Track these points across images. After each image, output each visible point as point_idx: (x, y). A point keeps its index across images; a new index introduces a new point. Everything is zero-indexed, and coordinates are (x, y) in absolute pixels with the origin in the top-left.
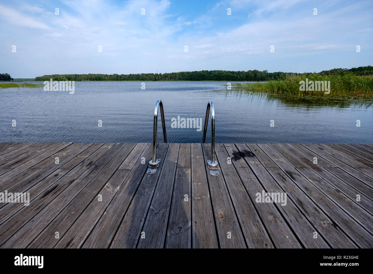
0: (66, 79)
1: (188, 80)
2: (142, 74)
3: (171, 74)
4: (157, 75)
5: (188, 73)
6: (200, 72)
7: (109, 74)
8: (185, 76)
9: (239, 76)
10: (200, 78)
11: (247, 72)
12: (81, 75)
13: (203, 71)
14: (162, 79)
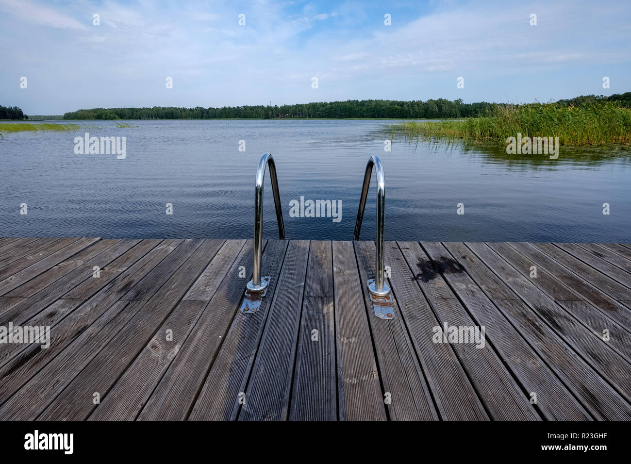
0: (117, 116)
1: (323, 117)
2: (244, 107)
3: (294, 106)
4: (269, 108)
5: (323, 105)
6: (345, 102)
7: (188, 107)
8: (318, 111)
9: (413, 109)
10: (343, 114)
11: (425, 104)
12: (140, 109)
13: (349, 101)
14: (278, 116)
